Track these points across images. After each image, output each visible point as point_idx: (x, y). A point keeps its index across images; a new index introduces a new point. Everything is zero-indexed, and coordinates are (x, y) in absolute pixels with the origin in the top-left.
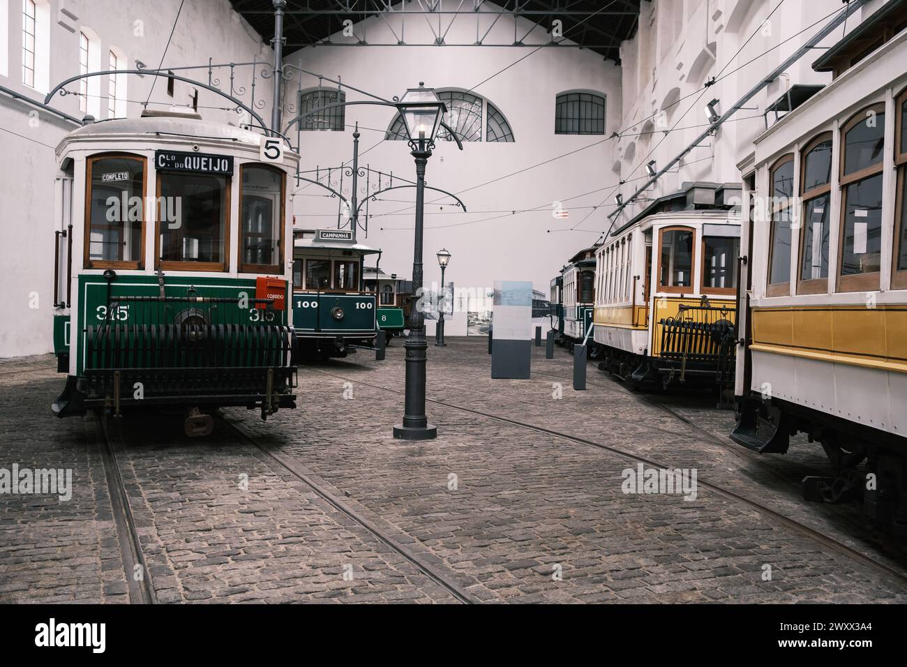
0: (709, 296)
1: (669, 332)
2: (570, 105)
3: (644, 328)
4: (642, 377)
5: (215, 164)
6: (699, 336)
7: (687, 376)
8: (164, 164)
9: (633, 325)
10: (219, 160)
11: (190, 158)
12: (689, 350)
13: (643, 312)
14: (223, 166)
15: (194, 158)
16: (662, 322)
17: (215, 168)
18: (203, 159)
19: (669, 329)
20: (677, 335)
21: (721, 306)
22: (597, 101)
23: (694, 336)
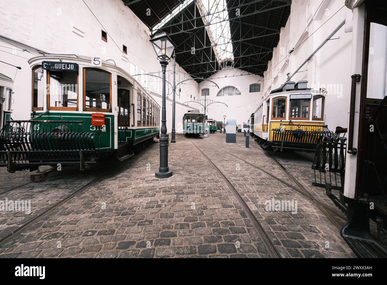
0: (292, 121)
1: (276, 133)
2: (253, 87)
3: (266, 131)
4: (266, 147)
5: (68, 66)
6: (289, 135)
7: (283, 149)
8: (46, 67)
9: (263, 130)
10: (70, 65)
11: (57, 64)
12: (284, 140)
13: (266, 127)
14: (72, 67)
15: (59, 64)
16: (273, 130)
17: (68, 68)
18: (63, 64)
19: (276, 132)
20: (279, 134)
21: (298, 124)
22: (259, 85)
23: (286, 135)
